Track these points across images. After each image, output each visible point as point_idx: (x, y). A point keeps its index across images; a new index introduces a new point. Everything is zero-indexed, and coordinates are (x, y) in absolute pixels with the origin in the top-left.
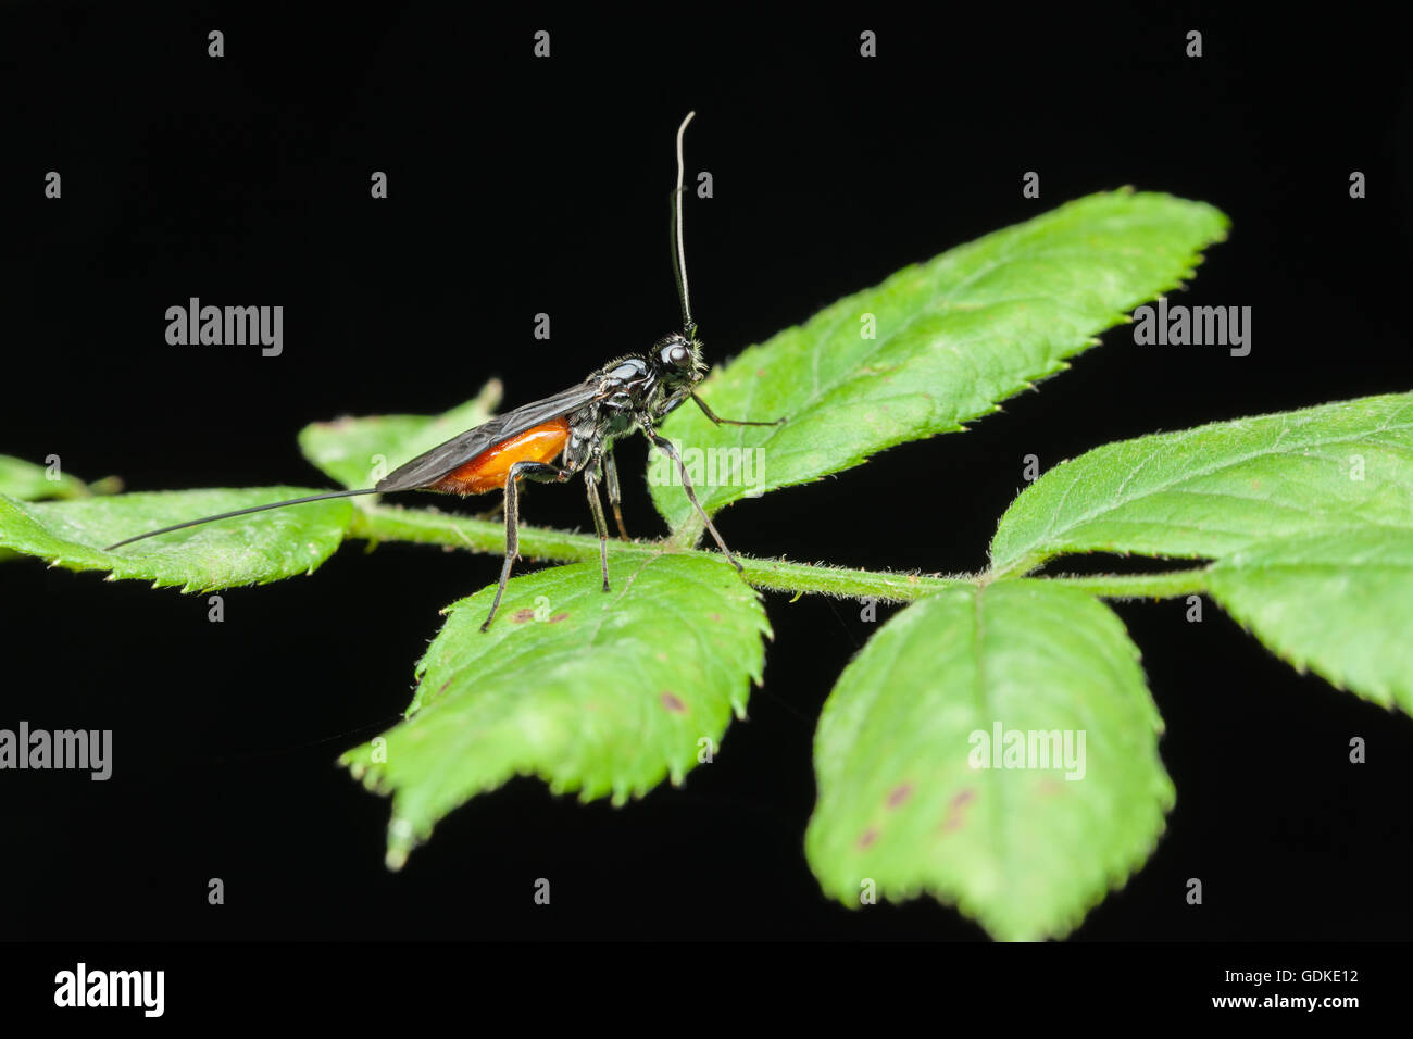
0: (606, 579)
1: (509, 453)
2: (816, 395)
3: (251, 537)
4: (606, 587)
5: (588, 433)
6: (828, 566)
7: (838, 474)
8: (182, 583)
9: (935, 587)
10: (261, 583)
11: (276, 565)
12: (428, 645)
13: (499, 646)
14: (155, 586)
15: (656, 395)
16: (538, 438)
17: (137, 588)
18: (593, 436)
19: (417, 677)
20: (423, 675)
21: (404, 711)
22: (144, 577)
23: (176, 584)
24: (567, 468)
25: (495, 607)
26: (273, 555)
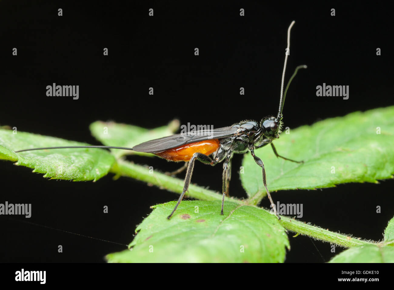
0: (222, 209)
1: (193, 148)
2: (317, 155)
3: (74, 161)
4: (222, 213)
5: (227, 148)
6: (313, 225)
7: (323, 189)
8: (44, 173)
9: (358, 243)
10: (74, 181)
11: (82, 174)
12: (143, 219)
13: (175, 226)
14: (34, 171)
15: (259, 139)
16: (206, 145)
17: (26, 171)
18: (229, 150)
19: (136, 232)
20: (139, 231)
21: (128, 244)
22: (30, 166)
23: (42, 173)
24: (215, 160)
25: (175, 210)
26: (82, 171)
